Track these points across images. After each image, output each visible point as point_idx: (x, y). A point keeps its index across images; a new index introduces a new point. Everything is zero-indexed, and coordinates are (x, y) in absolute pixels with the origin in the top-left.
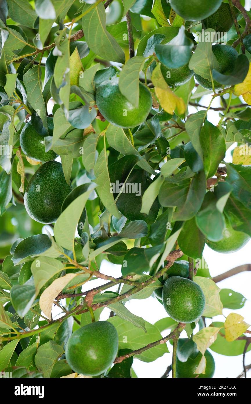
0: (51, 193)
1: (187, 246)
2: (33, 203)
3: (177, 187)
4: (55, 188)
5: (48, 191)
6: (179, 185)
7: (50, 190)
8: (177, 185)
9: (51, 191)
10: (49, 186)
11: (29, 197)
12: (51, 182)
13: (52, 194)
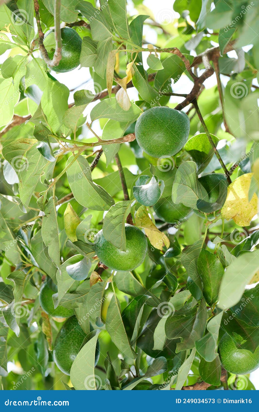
0: (75, 346)
1: (207, 373)
2: (61, 359)
3: (183, 318)
4: (78, 341)
5: (72, 345)
6: (185, 316)
7: (74, 343)
8: (184, 317)
9: (75, 345)
10: (72, 340)
11: (57, 354)
12: (73, 336)
13: (76, 348)
